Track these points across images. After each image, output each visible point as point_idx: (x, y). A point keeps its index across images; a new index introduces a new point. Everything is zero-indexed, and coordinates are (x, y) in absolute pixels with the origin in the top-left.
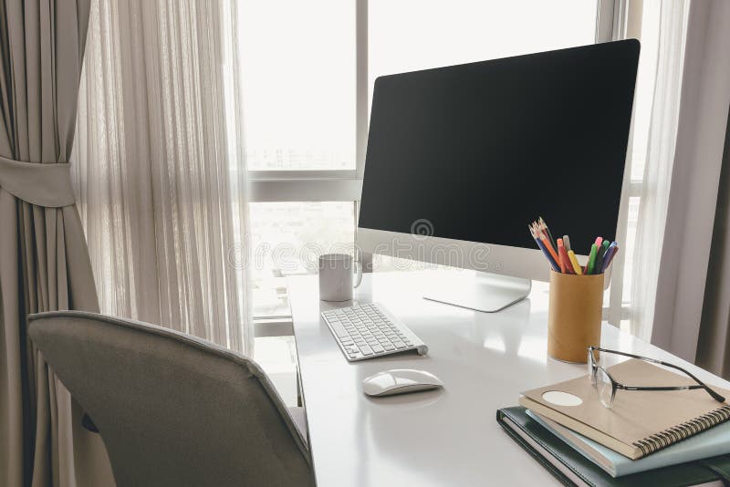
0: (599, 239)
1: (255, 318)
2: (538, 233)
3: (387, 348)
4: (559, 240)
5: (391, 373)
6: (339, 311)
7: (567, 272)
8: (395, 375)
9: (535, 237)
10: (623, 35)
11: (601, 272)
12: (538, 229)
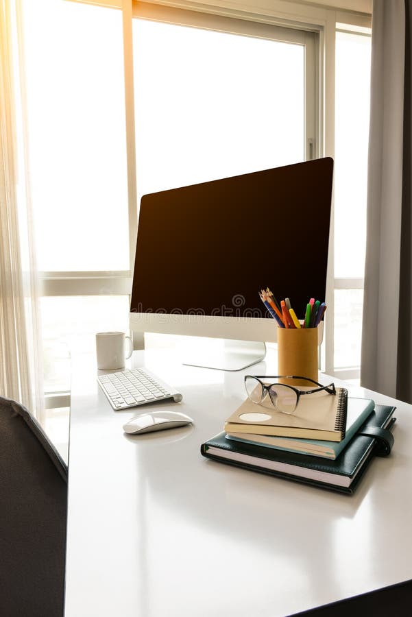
0: (312, 300)
1: (46, 393)
2: (266, 297)
3: (148, 398)
4: (282, 302)
5: (152, 415)
6: (112, 375)
7: (289, 327)
8: (154, 416)
9: (263, 300)
10: (322, 154)
11: (315, 326)
12: (266, 296)
